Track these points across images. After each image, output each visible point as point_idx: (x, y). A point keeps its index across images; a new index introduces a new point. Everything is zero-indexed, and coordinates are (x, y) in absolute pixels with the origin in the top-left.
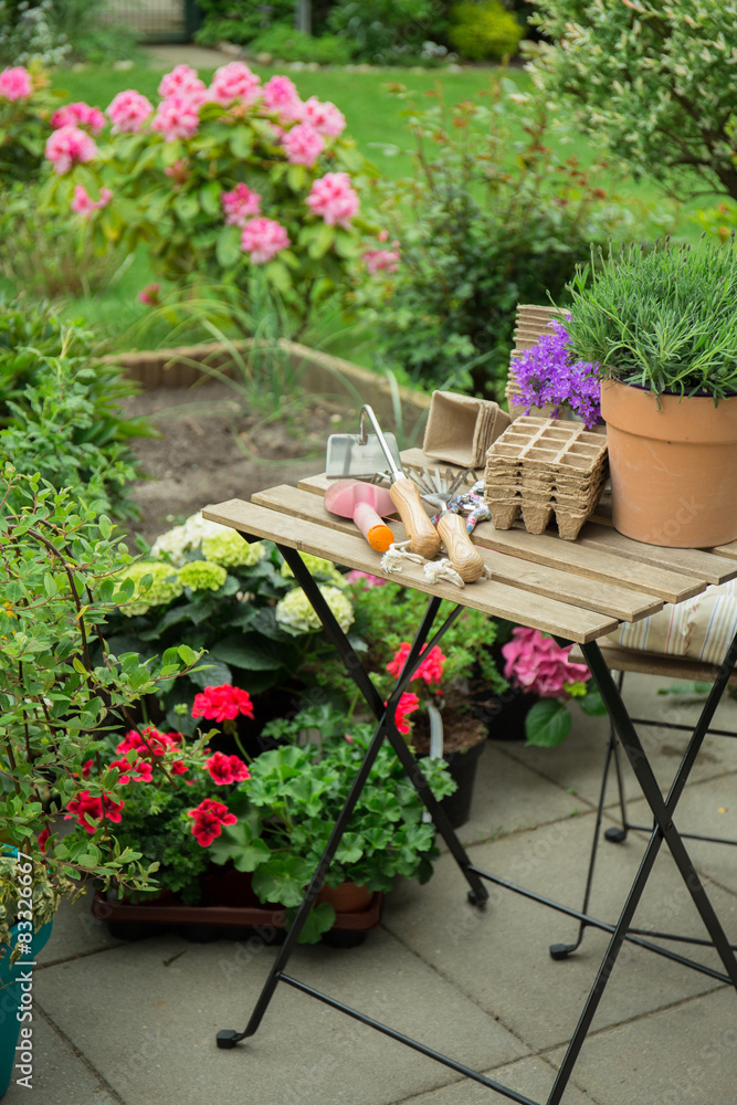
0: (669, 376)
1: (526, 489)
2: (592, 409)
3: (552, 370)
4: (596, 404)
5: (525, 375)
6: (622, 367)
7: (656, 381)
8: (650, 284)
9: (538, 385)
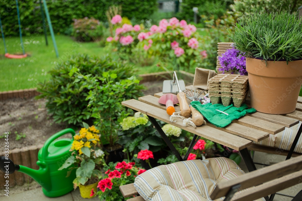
0: (270, 53)
1: (222, 91)
2: (243, 70)
3: (231, 59)
4: (244, 68)
5: (222, 61)
6: (253, 52)
7: (266, 56)
8: (263, 22)
9: (226, 63)
